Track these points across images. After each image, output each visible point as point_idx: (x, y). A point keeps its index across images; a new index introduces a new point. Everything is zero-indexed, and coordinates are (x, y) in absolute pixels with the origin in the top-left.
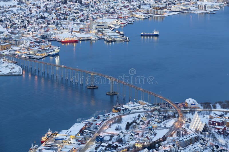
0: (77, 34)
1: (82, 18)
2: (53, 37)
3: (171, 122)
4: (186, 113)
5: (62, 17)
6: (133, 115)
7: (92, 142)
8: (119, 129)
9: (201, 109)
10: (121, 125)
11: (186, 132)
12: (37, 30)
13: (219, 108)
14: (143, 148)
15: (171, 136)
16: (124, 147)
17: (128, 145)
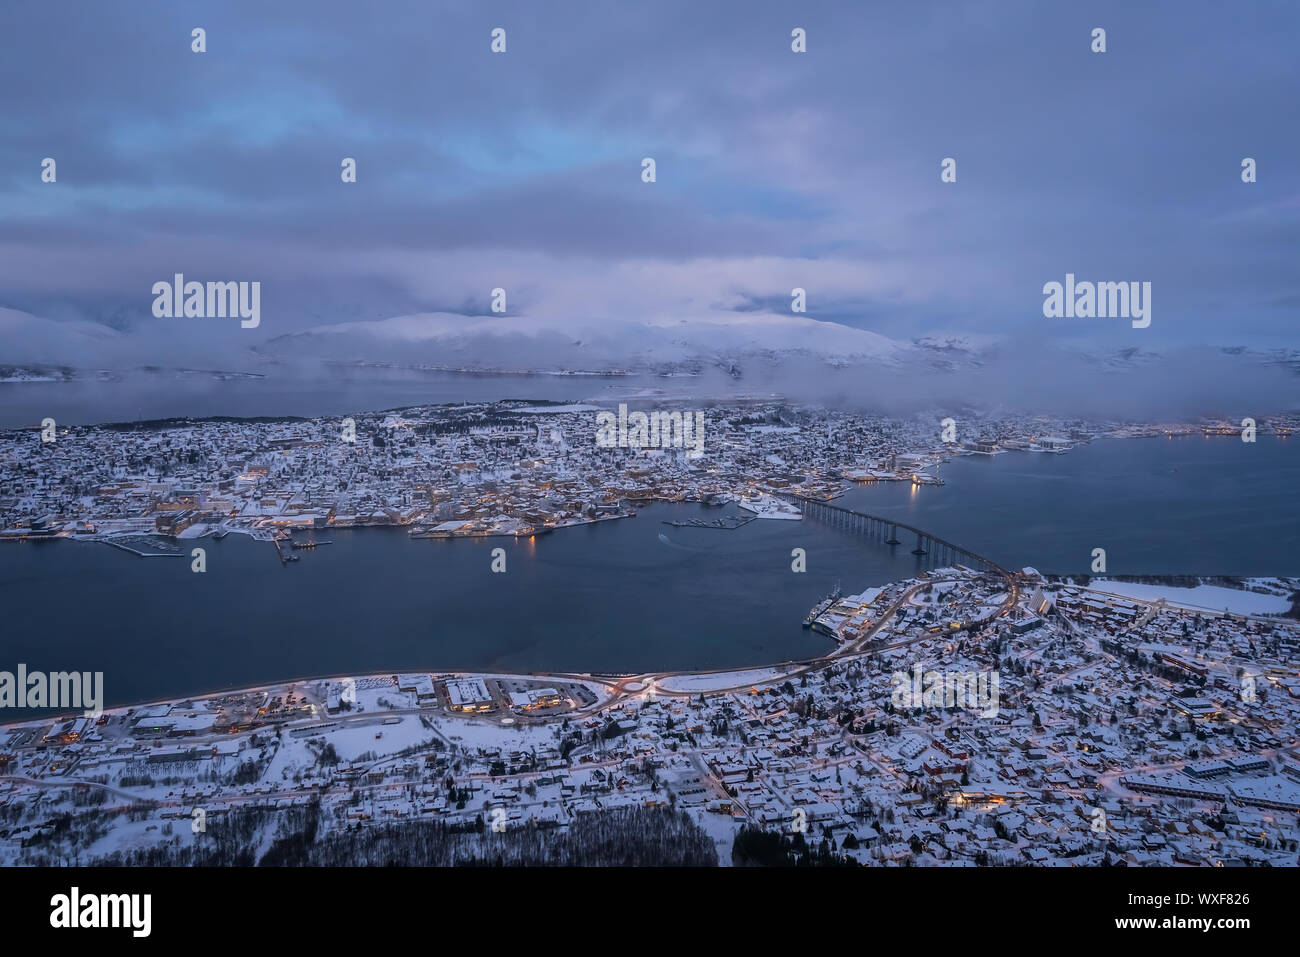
0: (874, 472)
1: (881, 452)
2: (843, 474)
3: (1002, 598)
4: (1023, 586)
5: (855, 450)
6: (950, 584)
7: (891, 614)
8: (928, 600)
9: (1045, 582)
10: (931, 595)
11: (1023, 613)
12: (823, 464)
13: (1071, 583)
14: (963, 628)
15: (1002, 616)
16: (935, 625)
17: (940, 624)
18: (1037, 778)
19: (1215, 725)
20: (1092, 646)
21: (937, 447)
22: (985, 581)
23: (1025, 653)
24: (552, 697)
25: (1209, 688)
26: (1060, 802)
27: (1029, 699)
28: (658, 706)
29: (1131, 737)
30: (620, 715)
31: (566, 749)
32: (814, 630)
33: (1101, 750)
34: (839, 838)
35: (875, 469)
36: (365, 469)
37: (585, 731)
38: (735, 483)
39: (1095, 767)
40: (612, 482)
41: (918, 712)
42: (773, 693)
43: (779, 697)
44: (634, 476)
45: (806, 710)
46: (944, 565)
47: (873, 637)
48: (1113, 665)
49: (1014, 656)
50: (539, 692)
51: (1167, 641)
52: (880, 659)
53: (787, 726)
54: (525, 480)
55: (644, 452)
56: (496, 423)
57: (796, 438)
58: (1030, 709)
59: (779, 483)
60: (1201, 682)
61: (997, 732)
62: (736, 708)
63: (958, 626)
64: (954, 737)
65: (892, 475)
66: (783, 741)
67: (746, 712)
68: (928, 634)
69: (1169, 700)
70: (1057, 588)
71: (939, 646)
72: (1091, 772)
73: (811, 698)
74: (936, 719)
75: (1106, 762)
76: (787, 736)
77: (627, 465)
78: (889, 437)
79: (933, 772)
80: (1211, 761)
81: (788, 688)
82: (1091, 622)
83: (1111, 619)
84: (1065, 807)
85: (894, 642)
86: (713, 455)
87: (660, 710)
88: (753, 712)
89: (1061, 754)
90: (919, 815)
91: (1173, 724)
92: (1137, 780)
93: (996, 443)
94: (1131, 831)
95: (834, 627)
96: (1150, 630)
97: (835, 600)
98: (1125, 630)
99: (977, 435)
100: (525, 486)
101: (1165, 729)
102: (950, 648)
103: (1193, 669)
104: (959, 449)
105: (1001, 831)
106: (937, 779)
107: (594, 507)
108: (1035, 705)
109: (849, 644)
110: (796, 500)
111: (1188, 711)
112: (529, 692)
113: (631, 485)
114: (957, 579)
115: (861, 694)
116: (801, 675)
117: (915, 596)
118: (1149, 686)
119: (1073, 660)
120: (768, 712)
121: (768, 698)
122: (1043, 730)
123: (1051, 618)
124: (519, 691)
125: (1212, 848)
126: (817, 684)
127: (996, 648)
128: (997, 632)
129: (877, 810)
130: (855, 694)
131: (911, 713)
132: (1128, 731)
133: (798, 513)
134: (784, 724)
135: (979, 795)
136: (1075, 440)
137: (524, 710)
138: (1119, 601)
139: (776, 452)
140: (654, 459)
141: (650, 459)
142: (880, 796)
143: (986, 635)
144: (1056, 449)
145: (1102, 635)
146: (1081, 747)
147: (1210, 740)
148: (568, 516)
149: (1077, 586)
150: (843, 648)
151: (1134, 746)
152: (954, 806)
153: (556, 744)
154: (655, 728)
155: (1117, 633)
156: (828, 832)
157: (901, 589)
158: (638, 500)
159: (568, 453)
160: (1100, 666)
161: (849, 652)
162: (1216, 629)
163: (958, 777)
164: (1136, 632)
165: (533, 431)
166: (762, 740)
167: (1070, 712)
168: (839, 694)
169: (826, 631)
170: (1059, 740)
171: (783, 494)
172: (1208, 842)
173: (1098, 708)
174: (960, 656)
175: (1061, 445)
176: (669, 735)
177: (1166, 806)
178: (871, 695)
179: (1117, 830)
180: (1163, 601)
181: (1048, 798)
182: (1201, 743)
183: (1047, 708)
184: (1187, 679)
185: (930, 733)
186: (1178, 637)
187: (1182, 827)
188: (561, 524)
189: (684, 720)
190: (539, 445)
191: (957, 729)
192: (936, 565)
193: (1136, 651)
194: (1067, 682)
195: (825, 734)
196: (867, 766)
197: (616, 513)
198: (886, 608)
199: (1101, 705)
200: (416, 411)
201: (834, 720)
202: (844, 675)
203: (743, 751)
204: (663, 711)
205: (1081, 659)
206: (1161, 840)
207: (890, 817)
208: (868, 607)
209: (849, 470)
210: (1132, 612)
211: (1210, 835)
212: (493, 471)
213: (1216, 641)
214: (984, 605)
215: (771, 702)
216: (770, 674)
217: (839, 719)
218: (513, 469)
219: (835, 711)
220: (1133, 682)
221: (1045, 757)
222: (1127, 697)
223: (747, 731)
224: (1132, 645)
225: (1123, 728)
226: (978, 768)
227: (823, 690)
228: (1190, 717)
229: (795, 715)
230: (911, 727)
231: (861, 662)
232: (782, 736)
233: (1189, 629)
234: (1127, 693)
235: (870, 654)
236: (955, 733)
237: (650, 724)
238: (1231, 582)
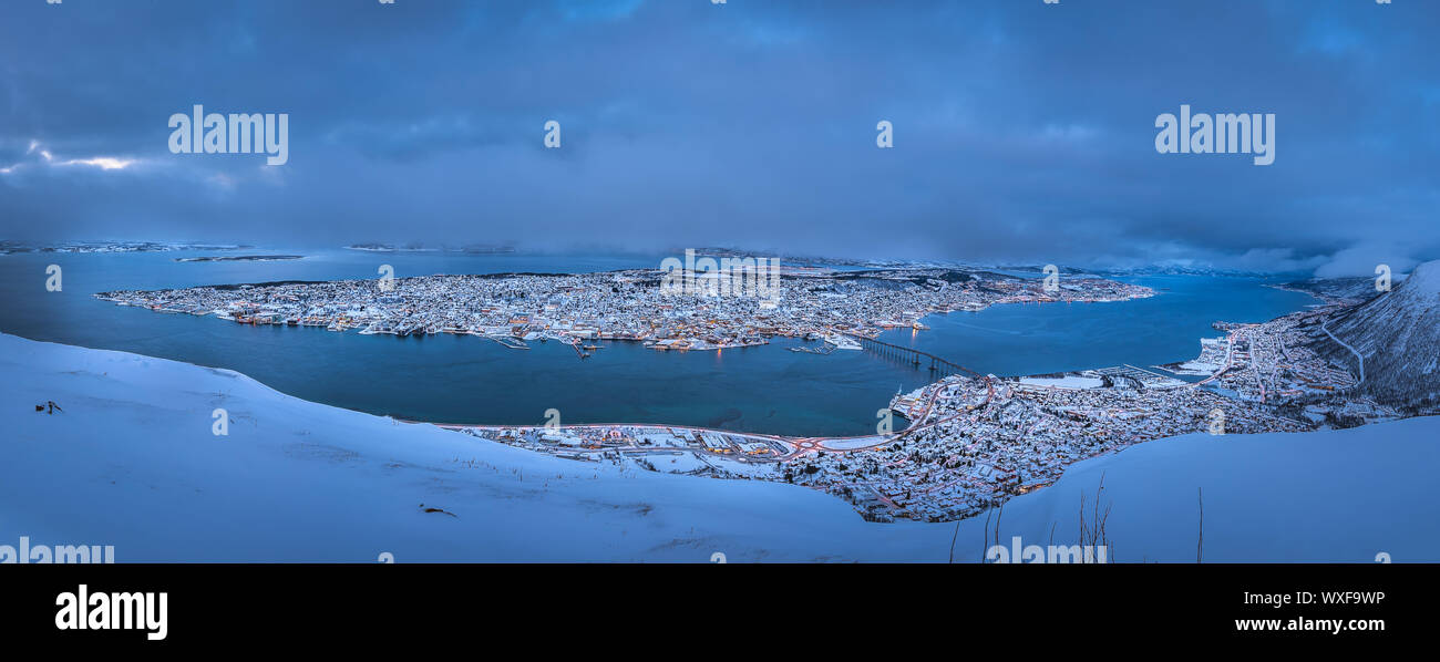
0: (892, 322)
2: (877, 323)
3: (986, 391)
4: (992, 384)
6: (955, 385)
7: (932, 404)
8: (949, 395)
10: (949, 392)
11: (1000, 399)
12: (864, 317)
13: (1012, 380)
14: (974, 409)
15: (991, 401)
16: (959, 408)
22: (973, 383)
25: (1093, 422)
28: (827, 457)
32: (896, 414)
35: (892, 320)
36: (611, 305)
37: (792, 468)
38: (819, 326)
42: (890, 450)
47: (929, 416)
48: (1051, 419)
51: (1065, 405)
52: (940, 429)
53: (910, 467)
54: (701, 317)
59: (843, 327)
62: (876, 459)
63: (971, 408)
65: (902, 324)
66: (912, 475)
67: (882, 461)
68: (958, 413)
69: (1082, 430)
71: (967, 419)
73: (917, 452)
76: (914, 473)
81: (898, 447)
82: (1031, 399)
83: (1038, 397)
85: (941, 419)
86: (803, 309)
87: (830, 459)
88: (886, 461)
93: (948, 304)
95: (905, 412)
96: (1056, 400)
97: (900, 397)
98: (1047, 402)
100: (702, 321)
102: (974, 420)
103: (1082, 415)
104: (931, 309)
107: (744, 337)
109: (917, 421)
110: (856, 337)
113: (761, 325)
114: (959, 382)
115: (941, 448)
117: (941, 393)
118: (1071, 426)
119: (1034, 419)
120: (894, 461)
121: (889, 453)
123: (1014, 400)
128: (993, 409)
133: (859, 346)
138: (1038, 388)
143: (988, 411)
145: (1039, 405)
149: (1015, 382)
150: (914, 424)
155: (1044, 403)
157: (932, 389)
161: (919, 426)
162: (1081, 396)
164: (1051, 402)
168: (929, 449)
169: (901, 415)
171: (848, 335)
180: (1055, 386)
184: (1082, 420)
186: (1068, 402)
192: (945, 375)
193: (1056, 410)
194: (1036, 430)
197: (758, 341)
198: (929, 400)
200: (630, 272)
204: (832, 460)
205: (1037, 418)
208: (919, 400)
209: (878, 320)
210: (1046, 393)
214: (979, 395)
216: (881, 439)
219: (934, 458)
220: (1063, 425)
223: (888, 472)
224: (1053, 409)
227: (916, 448)
229: (911, 460)
230: (977, 462)
231: (930, 431)
233: (1071, 398)
235: (933, 426)
237: (829, 467)
238: (1077, 374)
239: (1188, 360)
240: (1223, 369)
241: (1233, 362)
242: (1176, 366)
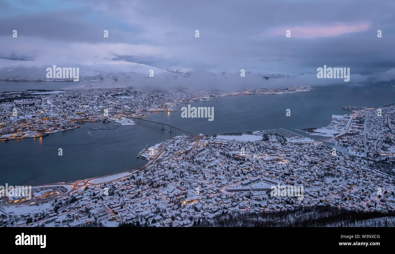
0: (157, 109)
1: (159, 103)
2: (148, 110)
3: (194, 143)
4: (199, 139)
5: (151, 103)
6: (179, 140)
7: (163, 151)
8: (174, 146)
9: (205, 137)
10: (174, 144)
11: (200, 147)
12: (141, 107)
13: (212, 137)
14: (184, 153)
15: (194, 148)
16: (176, 153)
17: (177, 152)
18: (205, 192)
19: (247, 171)
20: (218, 154)
21: (175, 101)
22: (189, 139)
23: (201, 158)
24: (50, 192)
25: (246, 161)
26: (211, 198)
27: (202, 171)
28: (90, 189)
29: (228, 177)
30: (76, 194)
31: (56, 209)
32: (141, 158)
33: (221, 182)
34: (150, 221)
35: (157, 108)
37: (63, 202)
38: (114, 114)
39: (219, 187)
40: (71, 116)
41: (172, 179)
42: (128, 179)
43: (130, 180)
44: (78, 114)
45: (139, 183)
46: (178, 135)
47: (158, 158)
48: (223, 158)
49: (198, 159)
50: (45, 191)
51: (236, 150)
52: (160, 165)
53: (133, 189)
54: (37, 118)
55: (82, 106)
56: (25, 98)
57: (133, 100)
58: (203, 173)
59: (128, 114)
60: (244, 160)
61: (194, 181)
62: (116, 186)
63: (182, 152)
64: (182, 185)
65: (162, 110)
66: (132, 194)
67: (119, 187)
68: (174, 156)
69: (237, 166)
70: (208, 139)
71: (177, 159)
72: (218, 188)
73: (140, 180)
74: (177, 180)
75: (222, 185)
76: (133, 192)
77: (76, 111)
78: (161, 98)
79: (177, 196)
80: (247, 180)
81: (133, 177)
82: (217, 147)
83: (222, 146)
84: (212, 200)
85: (164, 159)
86: (106, 106)
87: (91, 190)
88: (122, 186)
89: (211, 185)
90: (174, 209)
91: (238, 172)
92: (230, 189)
93: (191, 99)
94: (229, 203)
95: (146, 157)
96: (232, 148)
97: (147, 148)
98: (225, 148)
99: (186, 97)
100: (37, 120)
101: (236, 174)
102: (180, 159)
103: (242, 157)
104: (181, 101)
105: (196, 209)
106: (178, 198)
107: (64, 125)
108: (204, 172)
109: (151, 161)
110: (134, 119)
111: (241, 168)
112: (41, 192)
113: (78, 117)
114: (182, 139)
115: (155, 176)
116: (136, 173)
117: (170, 145)
118: (232, 163)
119: (213, 158)
120: (127, 186)
121: (127, 181)
122: (206, 179)
123: (207, 147)
124: (37, 192)
125: (248, 203)
126: (142, 175)
127: (193, 157)
128: (193, 153)
129: (161, 210)
130: (154, 176)
131: (170, 180)
132: (227, 176)
133: (134, 123)
134: (132, 189)
135: (190, 200)
136: (211, 97)
137: (40, 198)
138: (224, 141)
139: (127, 104)
140: (86, 108)
141: (84, 108)
142: (162, 206)
143: (190, 154)
144: (207, 100)
145: (220, 150)
146: (216, 182)
147: (246, 175)
148: (54, 129)
149: (213, 138)
150: (149, 163)
151: (229, 180)
152: (183, 205)
153: (52, 208)
154: (89, 197)
155: (224, 150)
156: (147, 220)
157: (166, 143)
158: (81, 122)
159: (54, 107)
160: (220, 159)
161: (151, 164)
162: (247, 146)
163: (184, 196)
164: (228, 149)
165: (40, 100)
166: (125, 195)
167: (213, 173)
168: (149, 177)
169: (144, 158)
170: (210, 181)
171: (130, 117)
172: (247, 202)
173: (220, 171)
174: (183, 161)
175: (208, 99)
176: (94, 198)
177: (237, 194)
178: (158, 176)
179: (225, 203)
180: (234, 139)
181: (208, 198)
182: (244, 176)
183: (207, 173)
184: (241, 160)
185: (176, 185)
186: (238, 149)
187: (241, 199)
188: (52, 132)
189: (99, 192)
190: (43, 105)
191: (183, 182)
192: (176, 135)
193: (228, 154)
194: (212, 165)
195: (145, 190)
196: (158, 197)
197: (72, 127)
198: (162, 149)
199: (220, 170)
201: (148, 185)
202: (150, 171)
203: (119, 199)
204: (92, 191)
205: (215, 158)
206: (236, 204)
207: (165, 211)
208: (157, 150)
209: (149, 109)
210: (227, 143)
211: (247, 200)
212: (24, 115)
213: (247, 149)
214: (189, 145)
215: (128, 182)
216: (127, 174)
217: (149, 185)
218: (32, 114)
219: (148, 182)
220: (228, 162)
221: (207, 186)
222: (226, 167)
223: (120, 193)
224: (227, 152)
225: (226, 175)
226: (189, 192)
227: (144, 176)
228: (242, 170)
229: (136, 185)
230: (170, 184)
231: (155, 166)
232: (131, 193)
233: (241, 146)
234: (226, 166)
235: (157, 164)
236: (183, 183)
237: (87, 196)
238: (250, 133)
239: (320, 127)
240: (341, 134)
241: (350, 129)
242: (311, 130)
